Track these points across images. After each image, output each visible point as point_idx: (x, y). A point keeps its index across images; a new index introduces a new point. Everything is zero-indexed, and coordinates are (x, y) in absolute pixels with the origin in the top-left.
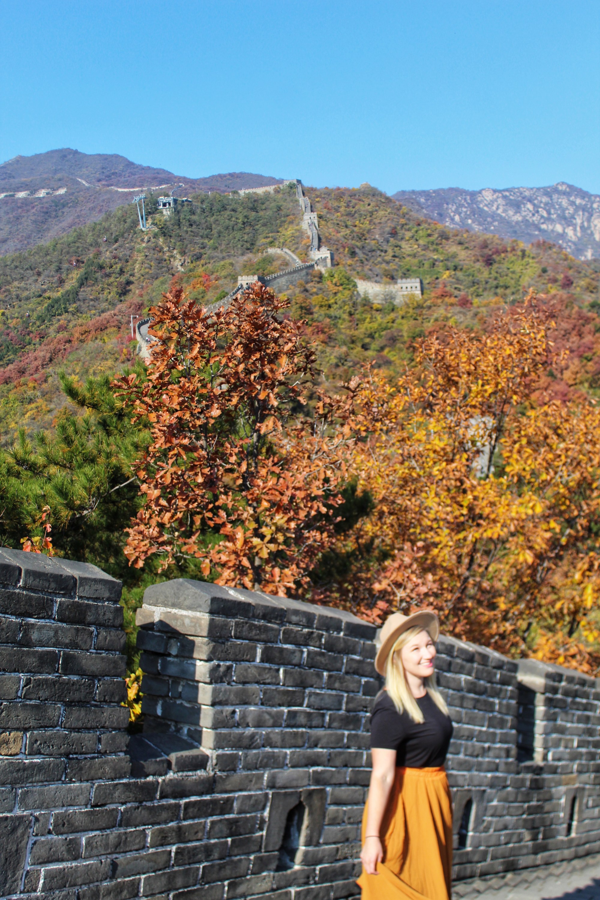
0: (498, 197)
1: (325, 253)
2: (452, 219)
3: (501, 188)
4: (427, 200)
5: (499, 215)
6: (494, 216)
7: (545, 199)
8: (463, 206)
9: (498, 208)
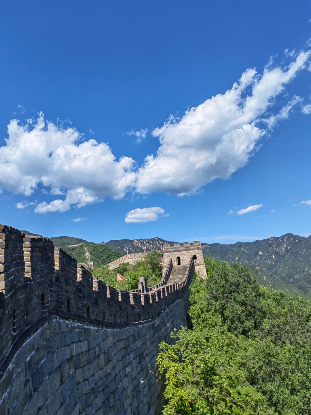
0: (139, 242)
1: (92, 263)
2: (126, 248)
3: (139, 239)
4: (118, 243)
5: (139, 247)
6: (138, 247)
7: (152, 242)
8: (129, 245)
9: (139, 245)
